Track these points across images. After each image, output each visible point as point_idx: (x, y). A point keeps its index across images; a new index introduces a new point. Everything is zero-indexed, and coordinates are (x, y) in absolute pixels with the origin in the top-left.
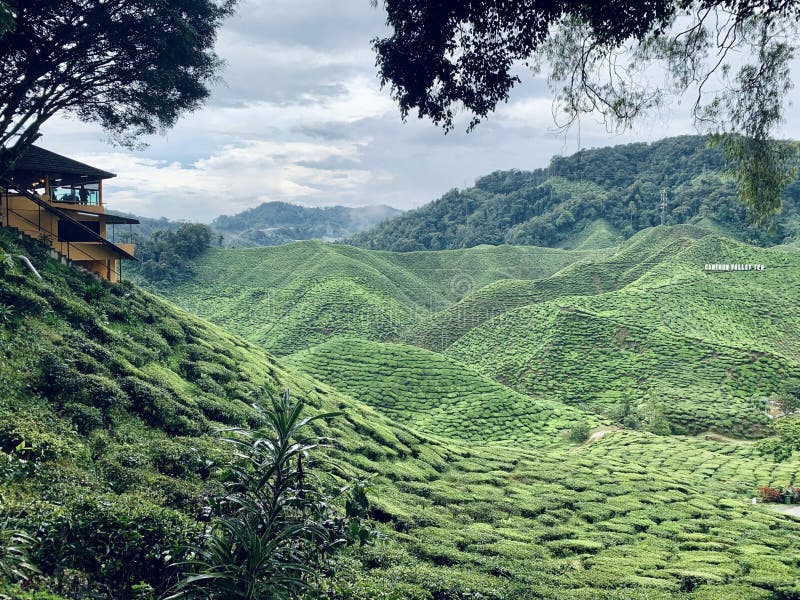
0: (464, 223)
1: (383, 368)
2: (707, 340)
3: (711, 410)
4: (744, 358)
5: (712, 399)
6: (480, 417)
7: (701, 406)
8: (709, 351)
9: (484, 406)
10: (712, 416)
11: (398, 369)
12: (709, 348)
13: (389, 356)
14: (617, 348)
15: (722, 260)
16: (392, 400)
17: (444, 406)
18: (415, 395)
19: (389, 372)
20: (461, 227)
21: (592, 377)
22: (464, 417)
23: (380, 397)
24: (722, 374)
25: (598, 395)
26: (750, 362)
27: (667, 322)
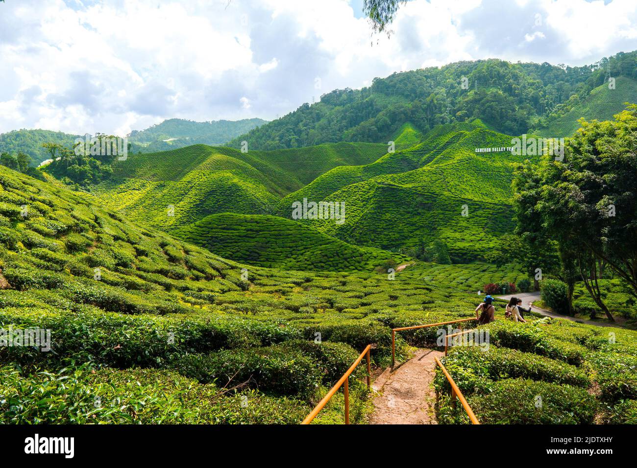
0: (314, 128)
1: (249, 232)
2: (476, 199)
3: (478, 246)
4: (499, 209)
5: (479, 238)
6: (321, 262)
7: (471, 244)
8: (477, 207)
9: (323, 254)
10: (479, 250)
11: (261, 233)
12: (477, 205)
13: (253, 224)
14: (416, 209)
15: (486, 145)
16: (256, 255)
17: (294, 256)
18: (273, 250)
19: (254, 235)
20: (312, 131)
21: (400, 230)
22: (308, 263)
23: (248, 253)
24: (485, 221)
25: (403, 241)
26: (503, 212)
27: (449, 188)
